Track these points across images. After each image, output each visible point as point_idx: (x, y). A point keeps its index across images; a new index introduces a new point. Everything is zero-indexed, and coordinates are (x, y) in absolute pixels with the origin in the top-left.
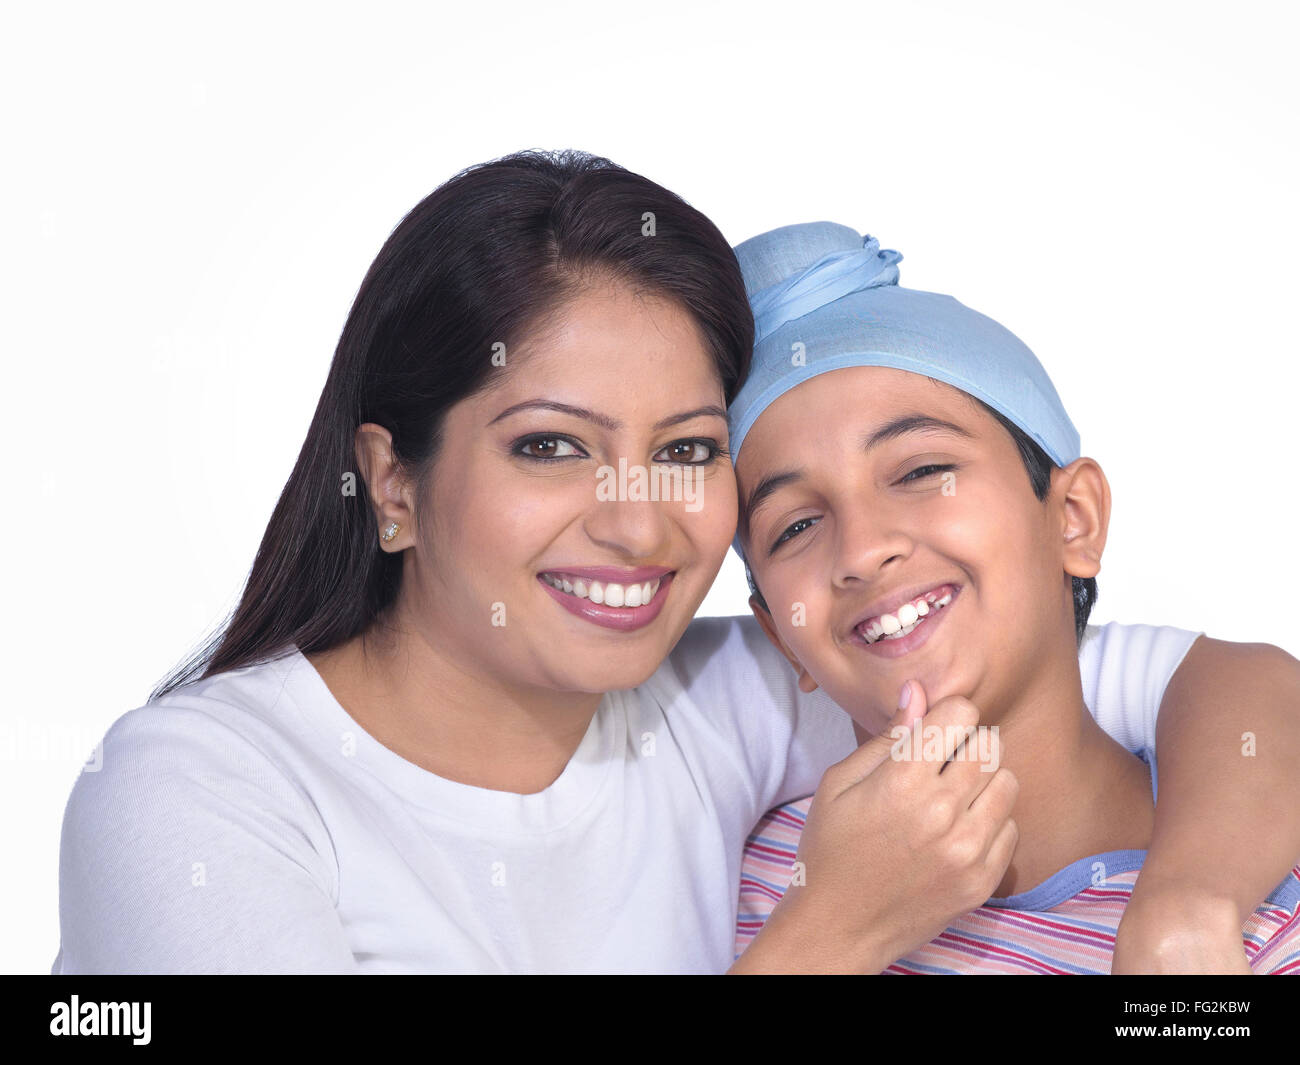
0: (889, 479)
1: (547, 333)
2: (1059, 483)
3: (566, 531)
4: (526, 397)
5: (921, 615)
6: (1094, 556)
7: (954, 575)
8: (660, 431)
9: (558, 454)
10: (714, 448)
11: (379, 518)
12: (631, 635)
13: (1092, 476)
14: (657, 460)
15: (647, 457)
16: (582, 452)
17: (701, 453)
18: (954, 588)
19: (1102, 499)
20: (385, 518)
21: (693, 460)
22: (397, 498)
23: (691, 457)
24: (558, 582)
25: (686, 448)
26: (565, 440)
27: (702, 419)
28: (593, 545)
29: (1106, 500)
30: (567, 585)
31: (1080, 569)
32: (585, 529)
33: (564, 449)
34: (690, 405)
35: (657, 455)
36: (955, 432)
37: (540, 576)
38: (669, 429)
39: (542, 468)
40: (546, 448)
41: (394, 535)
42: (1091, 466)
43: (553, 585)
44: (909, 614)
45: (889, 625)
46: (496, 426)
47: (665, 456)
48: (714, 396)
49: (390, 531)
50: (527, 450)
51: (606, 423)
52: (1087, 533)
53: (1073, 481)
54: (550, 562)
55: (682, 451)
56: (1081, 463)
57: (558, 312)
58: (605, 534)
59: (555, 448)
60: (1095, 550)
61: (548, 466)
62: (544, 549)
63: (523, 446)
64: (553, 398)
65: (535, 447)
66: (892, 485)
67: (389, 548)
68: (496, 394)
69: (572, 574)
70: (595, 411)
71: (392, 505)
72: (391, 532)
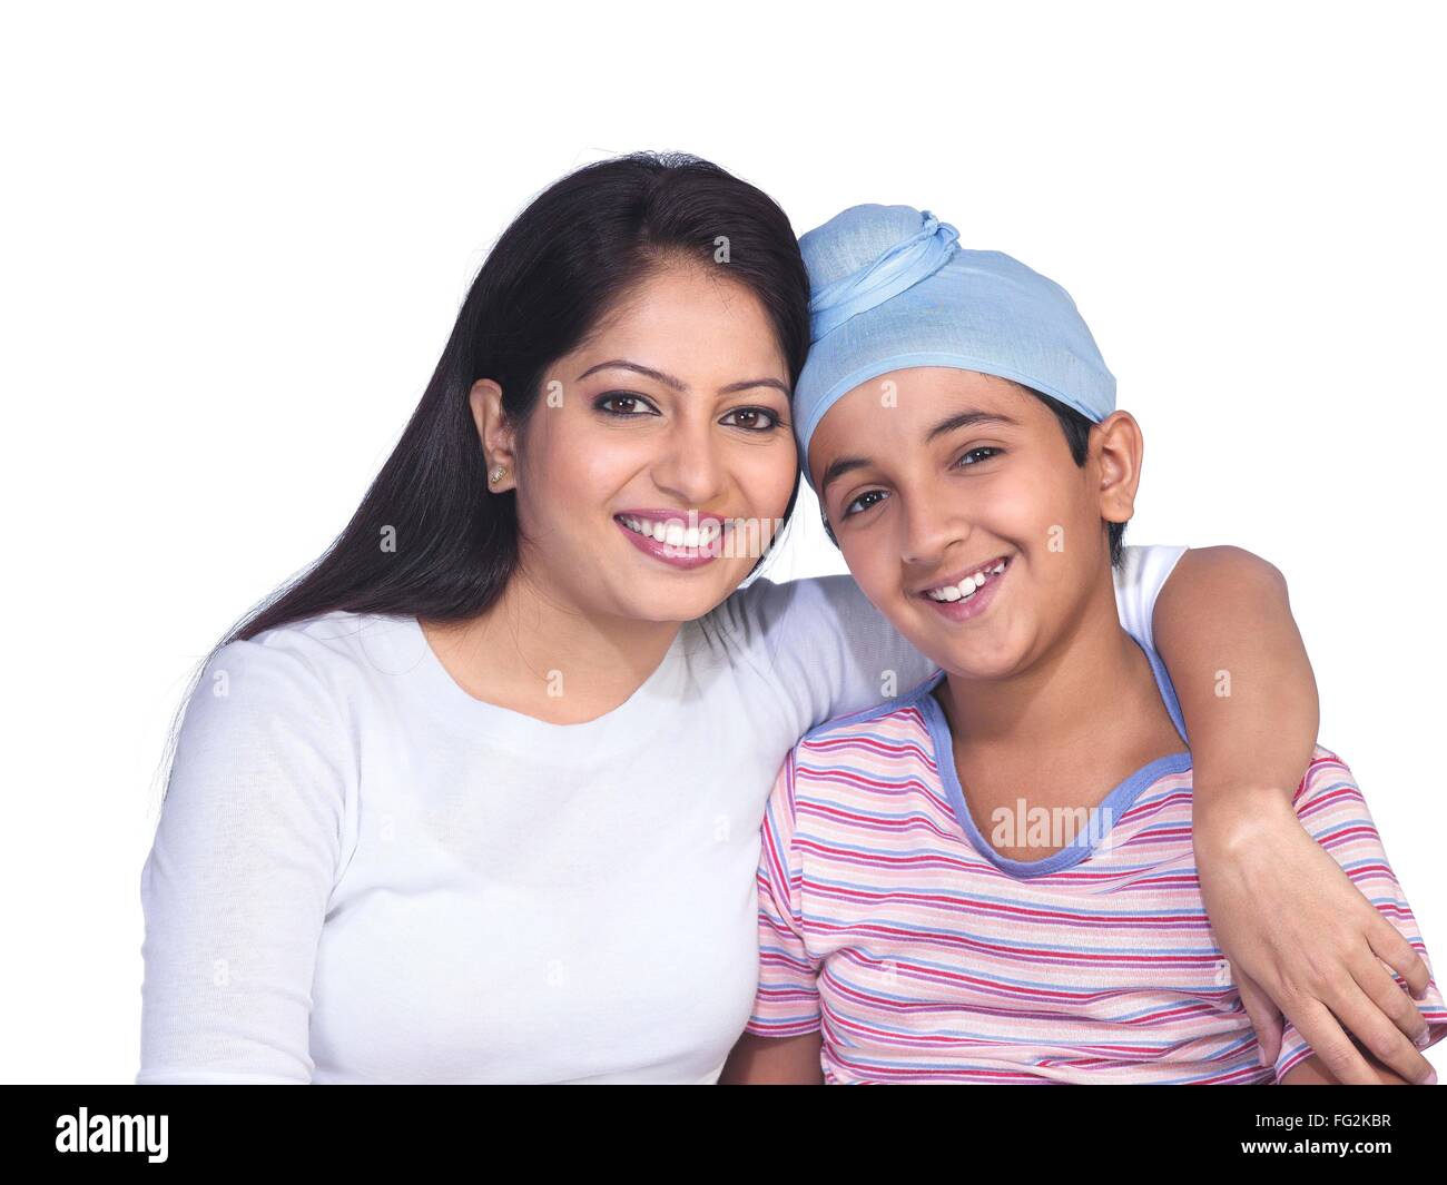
0: (947, 463)
1: (630, 304)
2: (1096, 439)
3: (636, 477)
4: (610, 357)
5: (979, 585)
6: (1128, 501)
7: (1005, 549)
8: (724, 396)
9: (635, 411)
10: (774, 420)
11: (489, 463)
12: (689, 572)
13: (1127, 428)
14: (722, 422)
15: (712, 418)
16: (656, 411)
17: (762, 422)
18: (1007, 560)
19: (1135, 444)
20: (494, 464)
21: (756, 426)
22: (505, 447)
23: (755, 423)
24: (629, 523)
25: (751, 415)
26: (640, 399)
27: (762, 389)
28: (658, 492)
29: (1139, 446)
30: (636, 525)
31: (1115, 515)
32: (651, 475)
33: (640, 407)
34: (753, 374)
35: (724, 418)
36: (1005, 423)
37: (617, 517)
38: (731, 395)
39: (619, 421)
40: (625, 404)
41: (500, 478)
42: (1126, 419)
43: (625, 525)
44: (968, 586)
45: (951, 594)
46: (583, 382)
47: (731, 420)
48: (778, 371)
49: (495, 474)
50: (608, 405)
51: (674, 384)
52: (1120, 479)
53: (1109, 435)
54: (625, 503)
55: (747, 417)
56: (1114, 419)
57: (642, 287)
58: (666, 481)
59: (633, 406)
60: (1128, 495)
61: (624, 420)
62: (617, 492)
63: (607, 400)
64: (631, 360)
65: (615, 404)
66: (950, 469)
67: (496, 489)
68: (584, 354)
69: (640, 515)
70: (666, 373)
71: (500, 452)
72: (497, 476)
